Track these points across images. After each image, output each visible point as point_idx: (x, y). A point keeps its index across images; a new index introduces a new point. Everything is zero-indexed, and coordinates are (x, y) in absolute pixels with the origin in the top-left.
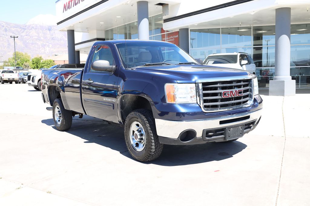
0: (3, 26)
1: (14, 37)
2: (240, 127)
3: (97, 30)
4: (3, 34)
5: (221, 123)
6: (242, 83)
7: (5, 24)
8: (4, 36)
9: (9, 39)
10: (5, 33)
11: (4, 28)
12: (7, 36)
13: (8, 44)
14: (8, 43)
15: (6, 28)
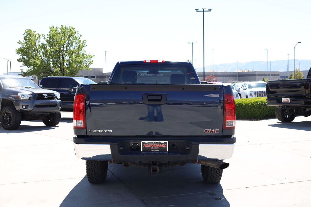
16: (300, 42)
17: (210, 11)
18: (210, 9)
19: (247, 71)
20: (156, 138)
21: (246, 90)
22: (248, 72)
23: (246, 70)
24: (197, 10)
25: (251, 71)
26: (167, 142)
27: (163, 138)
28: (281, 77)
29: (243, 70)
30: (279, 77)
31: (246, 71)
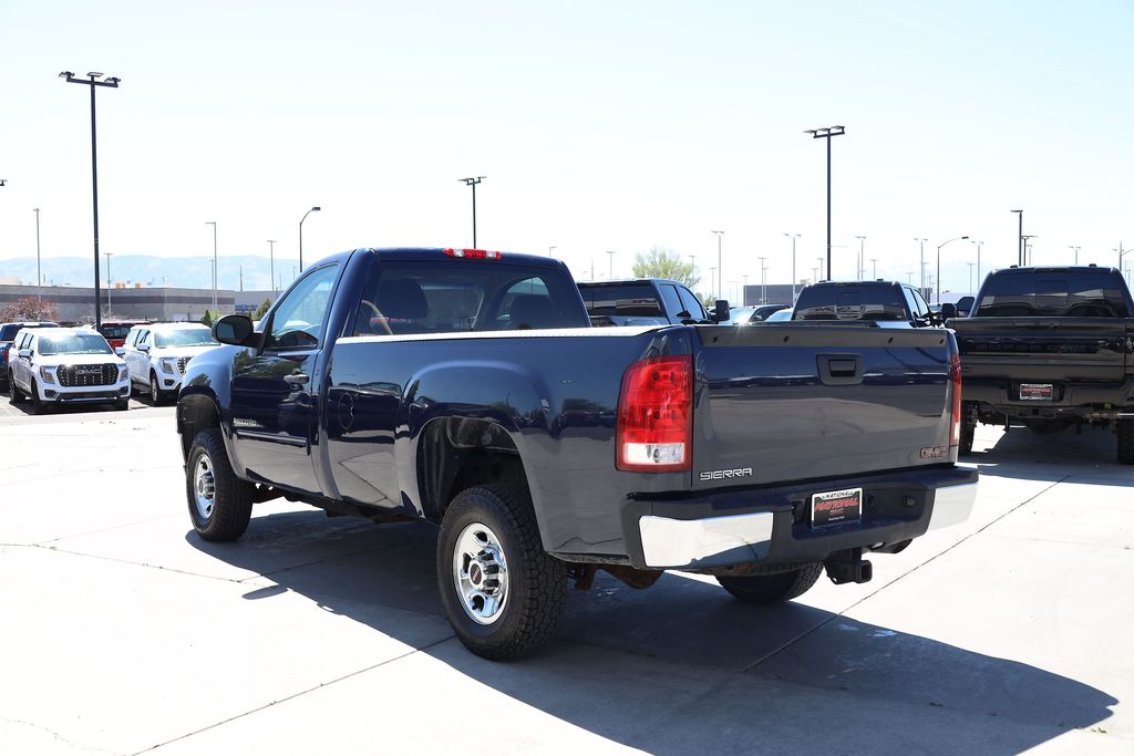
16: (318, 209)
17: (115, 85)
18: (115, 80)
19: (133, 286)
20: (837, 482)
21: (146, 351)
22: (138, 288)
23: (129, 282)
24: (69, 77)
25: (144, 285)
26: (860, 490)
27: (855, 480)
28: (237, 308)
29: (121, 282)
30: (233, 307)
31: (128, 286)
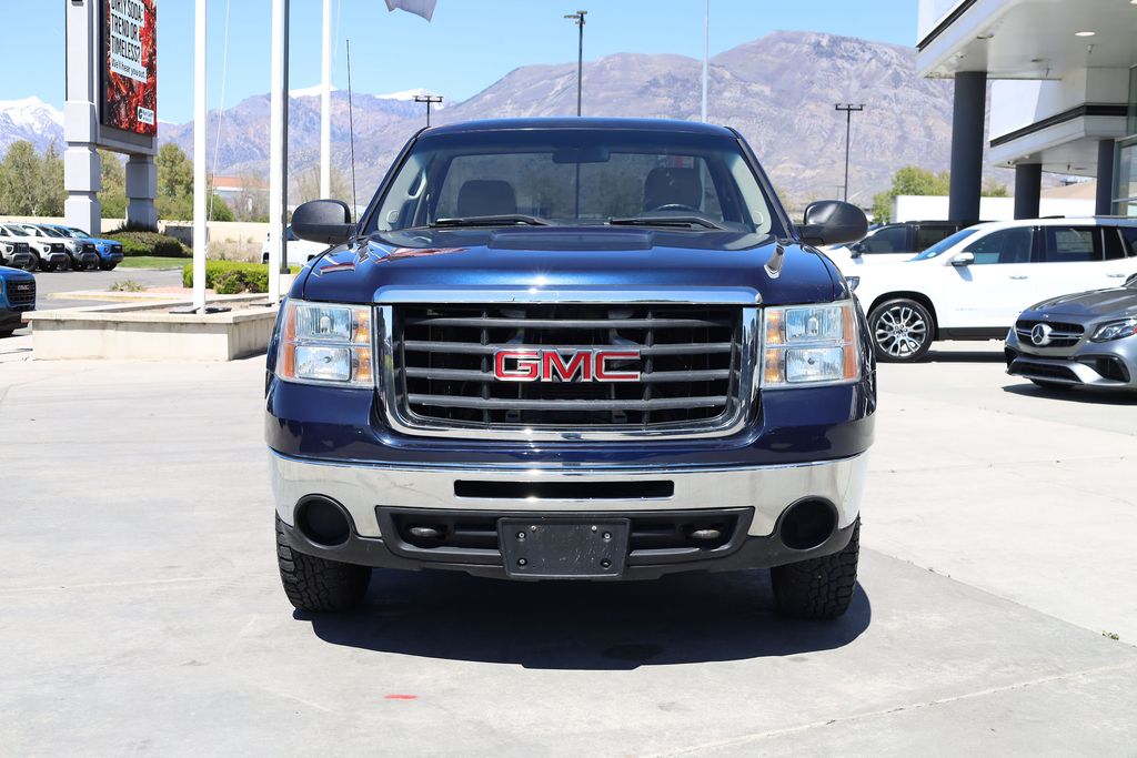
0: (888, 65)
1: (849, 110)
2: (594, 528)
3: (1088, 67)
4: (885, 97)
5: (463, 488)
6: (649, 322)
7: (894, 54)
8: (886, 105)
9: (903, 116)
10: (891, 92)
11: (890, 72)
12: (898, 101)
13: (900, 138)
14: (899, 133)
15: (899, 69)
